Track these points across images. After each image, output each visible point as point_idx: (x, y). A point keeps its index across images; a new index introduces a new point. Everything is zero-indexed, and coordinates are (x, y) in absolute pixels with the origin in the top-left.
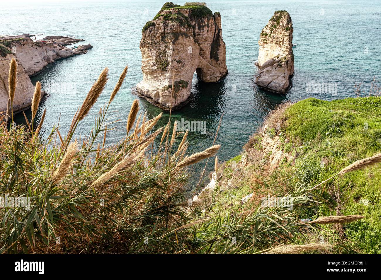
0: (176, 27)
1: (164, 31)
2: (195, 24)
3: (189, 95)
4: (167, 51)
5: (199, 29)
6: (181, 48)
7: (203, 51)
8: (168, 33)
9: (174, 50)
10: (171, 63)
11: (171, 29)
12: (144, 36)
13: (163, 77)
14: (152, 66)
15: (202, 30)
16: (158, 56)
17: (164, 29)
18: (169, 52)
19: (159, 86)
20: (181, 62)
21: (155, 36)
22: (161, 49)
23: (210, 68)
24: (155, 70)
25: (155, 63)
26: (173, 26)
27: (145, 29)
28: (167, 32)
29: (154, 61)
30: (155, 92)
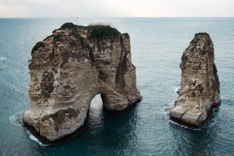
0: (65, 48)
1: (53, 53)
2: (94, 46)
3: (79, 127)
4: (53, 75)
5: (99, 50)
6: (71, 71)
7: (105, 75)
8: (57, 55)
9: (61, 73)
10: (56, 88)
11: (61, 50)
12: (33, 58)
13: (46, 104)
14: (37, 90)
15: (102, 53)
16: (44, 79)
17: (53, 50)
18: (57, 76)
19: (41, 114)
20: (70, 87)
21: (43, 57)
22: (48, 71)
23: (115, 94)
24: (39, 95)
25: (40, 88)
26: (63, 47)
27: (35, 49)
28: (56, 53)
29: (39, 85)
30: (36, 122)
